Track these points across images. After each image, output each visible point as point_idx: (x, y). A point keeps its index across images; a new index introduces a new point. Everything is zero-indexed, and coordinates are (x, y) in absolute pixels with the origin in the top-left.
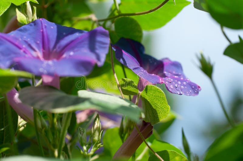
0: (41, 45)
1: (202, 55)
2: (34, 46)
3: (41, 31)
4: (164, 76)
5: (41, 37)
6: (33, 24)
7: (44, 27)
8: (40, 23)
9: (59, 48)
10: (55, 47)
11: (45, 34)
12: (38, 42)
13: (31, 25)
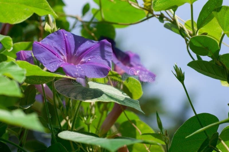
0: (65, 50)
1: (176, 66)
2: (61, 51)
3: (64, 39)
4: (131, 66)
5: (64, 45)
6: (56, 33)
7: (66, 37)
8: (62, 33)
9: (78, 53)
10: (75, 52)
11: (67, 42)
12: (64, 49)
13: (55, 34)
